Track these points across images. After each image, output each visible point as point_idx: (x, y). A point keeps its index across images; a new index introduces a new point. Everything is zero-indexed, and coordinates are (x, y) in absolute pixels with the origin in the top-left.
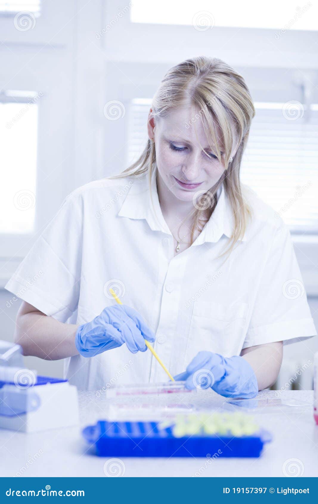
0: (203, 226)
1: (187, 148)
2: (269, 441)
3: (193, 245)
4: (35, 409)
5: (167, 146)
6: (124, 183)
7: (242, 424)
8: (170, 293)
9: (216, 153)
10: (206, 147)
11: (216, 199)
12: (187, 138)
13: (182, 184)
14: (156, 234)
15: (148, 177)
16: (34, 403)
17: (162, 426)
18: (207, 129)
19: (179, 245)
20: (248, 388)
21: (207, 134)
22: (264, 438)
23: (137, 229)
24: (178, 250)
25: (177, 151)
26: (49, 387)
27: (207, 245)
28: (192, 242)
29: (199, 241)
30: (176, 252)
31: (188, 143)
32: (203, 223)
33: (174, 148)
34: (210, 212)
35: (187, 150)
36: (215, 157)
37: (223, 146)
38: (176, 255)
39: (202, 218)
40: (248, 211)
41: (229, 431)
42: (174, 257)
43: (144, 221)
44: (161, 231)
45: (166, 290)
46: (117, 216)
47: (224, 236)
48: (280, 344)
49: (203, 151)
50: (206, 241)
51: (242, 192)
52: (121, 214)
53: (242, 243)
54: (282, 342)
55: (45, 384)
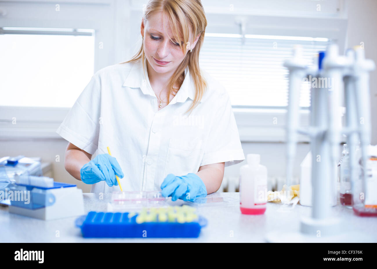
0: (176, 92)
1: (161, 38)
2: (204, 226)
3: (170, 104)
4: (51, 204)
5: (149, 37)
6: (127, 66)
7: (185, 215)
8: (155, 133)
9: (179, 41)
10: (172, 37)
11: (183, 75)
12: (160, 31)
13: (158, 61)
14: (147, 96)
15: (142, 62)
16: (51, 200)
17: (130, 216)
18: (172, 24)
19: (161, 103)
20: (200, 192)
21: (172, 28)
22: (201, 224)
23: (135, 94)
24: (160, 106)
25: (155, 40)
26: (62, 190)
27: (178, 104)
28: (168, 103)
29: (173, 101)
30: (160, 107)
31: (161, 34)
32: (176, 90)
33: (153, 38)
34: (180, 83)
35: (161, 39)
36: (178, 45)
37: (182, 37)
38: (159, 110)
39: (175, 87)
40: (205, 84)
41: (176, 219)
42: (158, 110)
43: (139, 89)
44: (149, 95)
45: (152, 131)
46: (123, 87)
47: (189, 99)
48: (222, 165)
49: (170, 40)
50: (178, 102)
51: (200, 72)
52: (124, 85)
53: (200, 103)
54: (224, 163)
55: (60, 188)
